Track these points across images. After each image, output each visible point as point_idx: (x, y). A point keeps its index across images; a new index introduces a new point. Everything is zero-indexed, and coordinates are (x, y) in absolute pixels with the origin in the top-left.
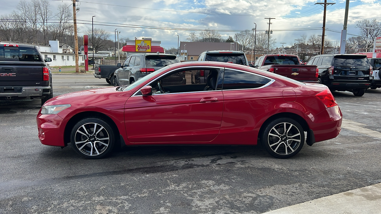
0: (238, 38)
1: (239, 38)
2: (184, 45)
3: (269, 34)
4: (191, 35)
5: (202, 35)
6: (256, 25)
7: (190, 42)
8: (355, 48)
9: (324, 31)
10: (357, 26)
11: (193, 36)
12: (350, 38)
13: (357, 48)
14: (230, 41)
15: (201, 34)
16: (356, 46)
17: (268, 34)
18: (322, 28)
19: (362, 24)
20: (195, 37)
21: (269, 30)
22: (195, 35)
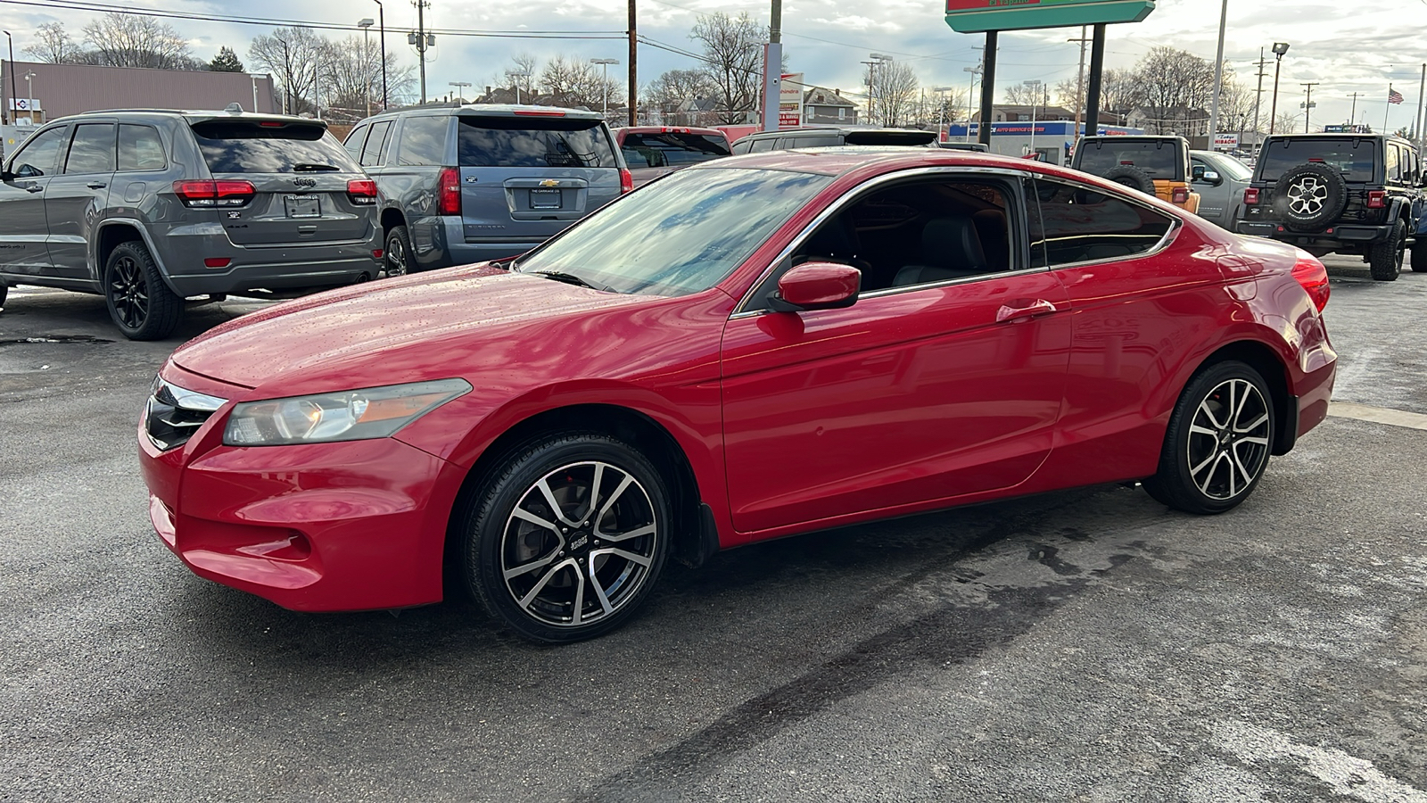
0: (267, 57)
1: (270, 55)
2: (27, 78)
3: (422, 48)
4: (45, 32)
5: (97, 35)
6: (381, 9)
7: (42, 62)
8: (689, 110)
9: (635, 45)
10: (694, 34)
11: (57, 40)
12: (666, 74)
13: (692, 109)
14: (227, 66)
15: (93, 32)
16: (689, 103)
17: (420, 45)
18: (627, 33)
19: (709, 27)
20: (65, 41)
21: (421, 29)
22: (64, 34)
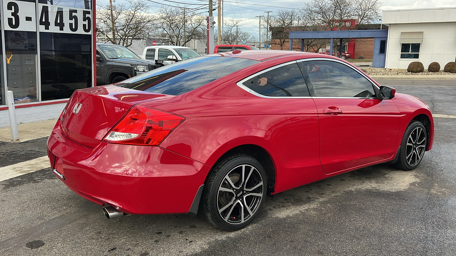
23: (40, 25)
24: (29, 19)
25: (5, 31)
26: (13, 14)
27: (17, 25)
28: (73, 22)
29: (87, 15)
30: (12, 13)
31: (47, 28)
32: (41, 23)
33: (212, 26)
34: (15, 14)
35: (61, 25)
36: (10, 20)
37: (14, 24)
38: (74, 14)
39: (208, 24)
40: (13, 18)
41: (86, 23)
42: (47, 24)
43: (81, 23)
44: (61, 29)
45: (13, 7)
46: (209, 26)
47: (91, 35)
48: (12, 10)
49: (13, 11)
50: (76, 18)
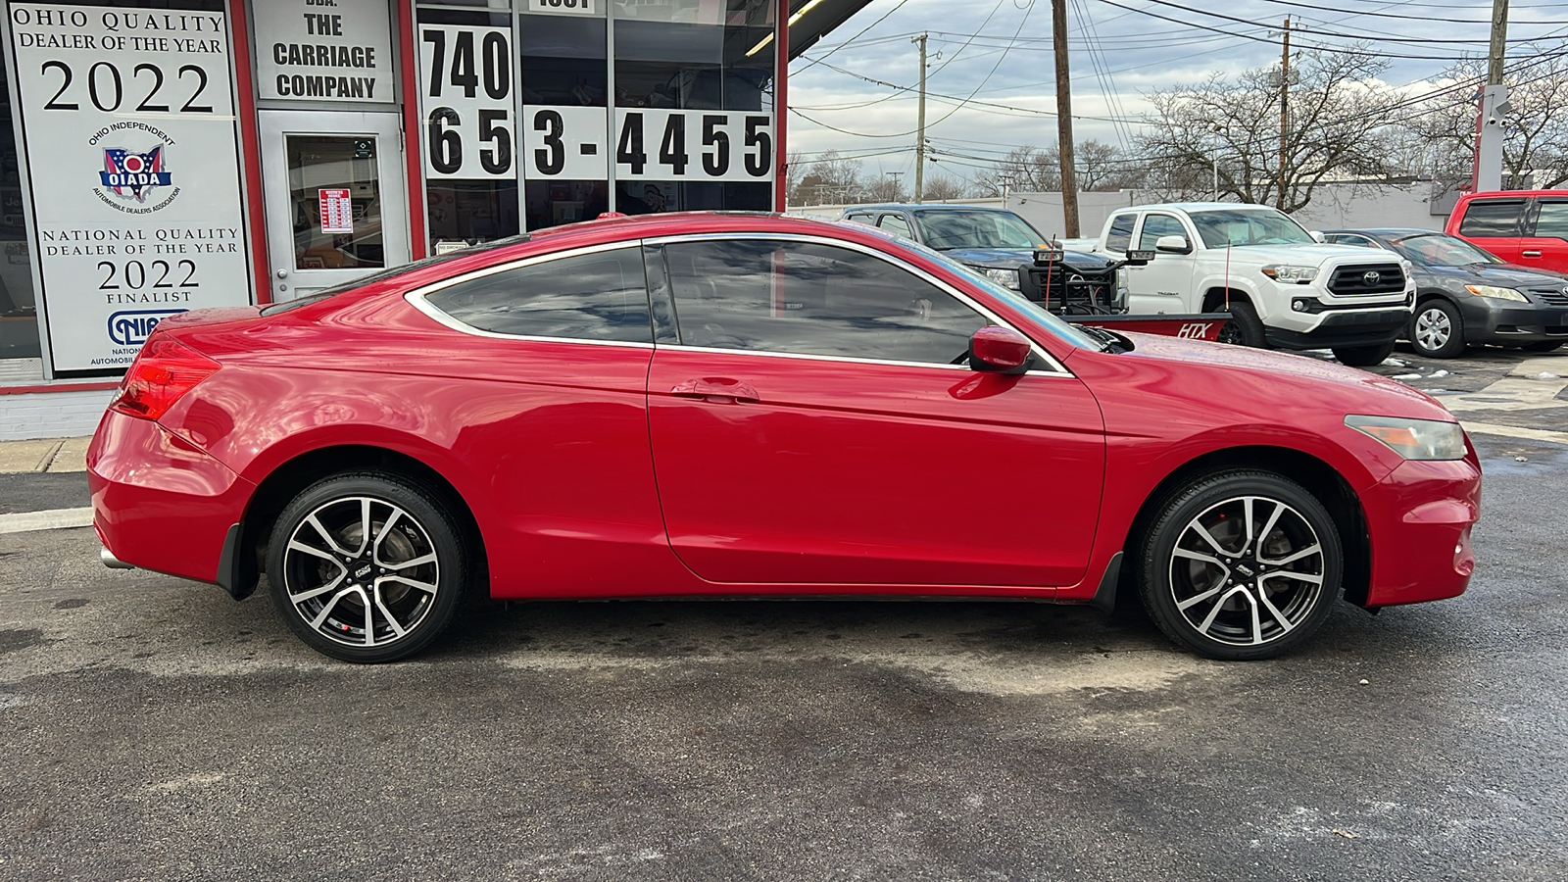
23: (618, 162)
24: (588, 149)
25: (527, 182)
26: (547, 140)
27: (558, 164)
28: (714, 149)
29: (758, 129)
30: (545, 137)
31: (637, 170)
32: (622, 157)
33: (1493, 122)
34: (554, 140)
35: (679, 161)
36: (540, 155)
37: (550, 163)
38: (716, 128)
39: (1481, 115)
40: (549, 149)
41: (756, 150)
42: (637, 161)
43: (738, 150)
44: (679, 170)
45: (549, 122)
46: (1484, 124)
47: (771, 183)
48: (545, 129)
49: (549, 132)
50: (723, 138)
